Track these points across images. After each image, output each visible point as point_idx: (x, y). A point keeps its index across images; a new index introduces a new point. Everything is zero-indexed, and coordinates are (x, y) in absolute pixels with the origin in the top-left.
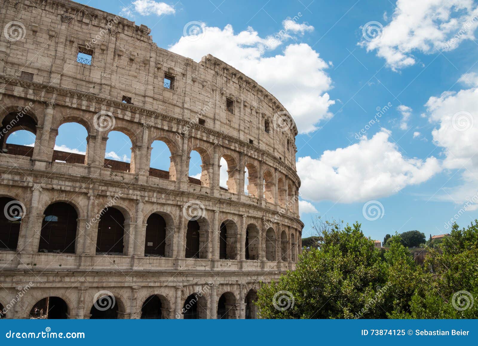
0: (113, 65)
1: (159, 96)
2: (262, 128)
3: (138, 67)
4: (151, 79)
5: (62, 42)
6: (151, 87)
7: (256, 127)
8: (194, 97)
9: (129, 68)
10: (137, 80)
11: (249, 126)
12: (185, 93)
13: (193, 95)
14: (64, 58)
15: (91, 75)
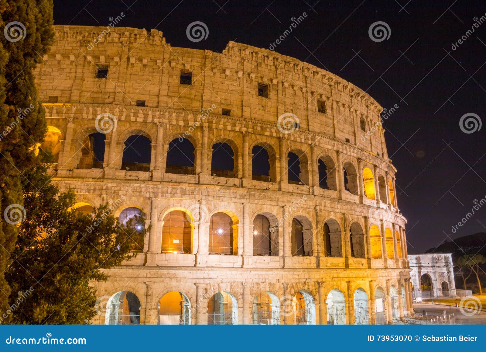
0: (126, 74)
1: (174, 94)
2: (314, 108)
3: (152, 70)
4: (165, 79)
5: (81, 64)
6: (165, 87)
7: (303, 109)
8: (214, 88)
9: (142, 73)
10: (150, 83)
11: (291, 108)
12: (204, 86)
13: (213, 86)
14: (83, 77)
15: (107, 87)
